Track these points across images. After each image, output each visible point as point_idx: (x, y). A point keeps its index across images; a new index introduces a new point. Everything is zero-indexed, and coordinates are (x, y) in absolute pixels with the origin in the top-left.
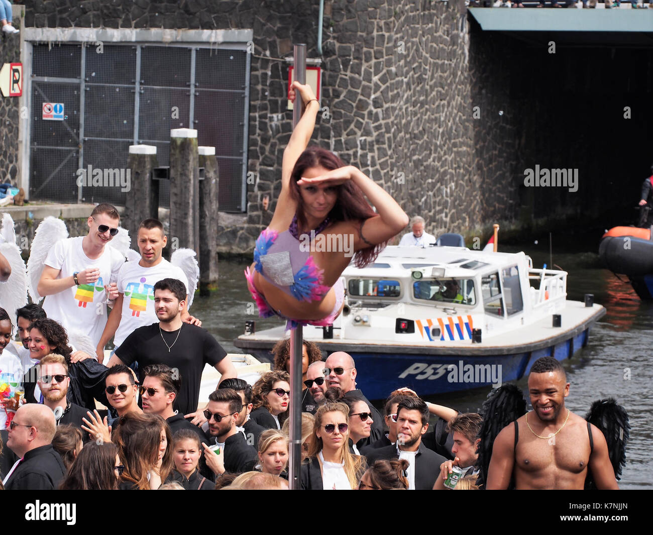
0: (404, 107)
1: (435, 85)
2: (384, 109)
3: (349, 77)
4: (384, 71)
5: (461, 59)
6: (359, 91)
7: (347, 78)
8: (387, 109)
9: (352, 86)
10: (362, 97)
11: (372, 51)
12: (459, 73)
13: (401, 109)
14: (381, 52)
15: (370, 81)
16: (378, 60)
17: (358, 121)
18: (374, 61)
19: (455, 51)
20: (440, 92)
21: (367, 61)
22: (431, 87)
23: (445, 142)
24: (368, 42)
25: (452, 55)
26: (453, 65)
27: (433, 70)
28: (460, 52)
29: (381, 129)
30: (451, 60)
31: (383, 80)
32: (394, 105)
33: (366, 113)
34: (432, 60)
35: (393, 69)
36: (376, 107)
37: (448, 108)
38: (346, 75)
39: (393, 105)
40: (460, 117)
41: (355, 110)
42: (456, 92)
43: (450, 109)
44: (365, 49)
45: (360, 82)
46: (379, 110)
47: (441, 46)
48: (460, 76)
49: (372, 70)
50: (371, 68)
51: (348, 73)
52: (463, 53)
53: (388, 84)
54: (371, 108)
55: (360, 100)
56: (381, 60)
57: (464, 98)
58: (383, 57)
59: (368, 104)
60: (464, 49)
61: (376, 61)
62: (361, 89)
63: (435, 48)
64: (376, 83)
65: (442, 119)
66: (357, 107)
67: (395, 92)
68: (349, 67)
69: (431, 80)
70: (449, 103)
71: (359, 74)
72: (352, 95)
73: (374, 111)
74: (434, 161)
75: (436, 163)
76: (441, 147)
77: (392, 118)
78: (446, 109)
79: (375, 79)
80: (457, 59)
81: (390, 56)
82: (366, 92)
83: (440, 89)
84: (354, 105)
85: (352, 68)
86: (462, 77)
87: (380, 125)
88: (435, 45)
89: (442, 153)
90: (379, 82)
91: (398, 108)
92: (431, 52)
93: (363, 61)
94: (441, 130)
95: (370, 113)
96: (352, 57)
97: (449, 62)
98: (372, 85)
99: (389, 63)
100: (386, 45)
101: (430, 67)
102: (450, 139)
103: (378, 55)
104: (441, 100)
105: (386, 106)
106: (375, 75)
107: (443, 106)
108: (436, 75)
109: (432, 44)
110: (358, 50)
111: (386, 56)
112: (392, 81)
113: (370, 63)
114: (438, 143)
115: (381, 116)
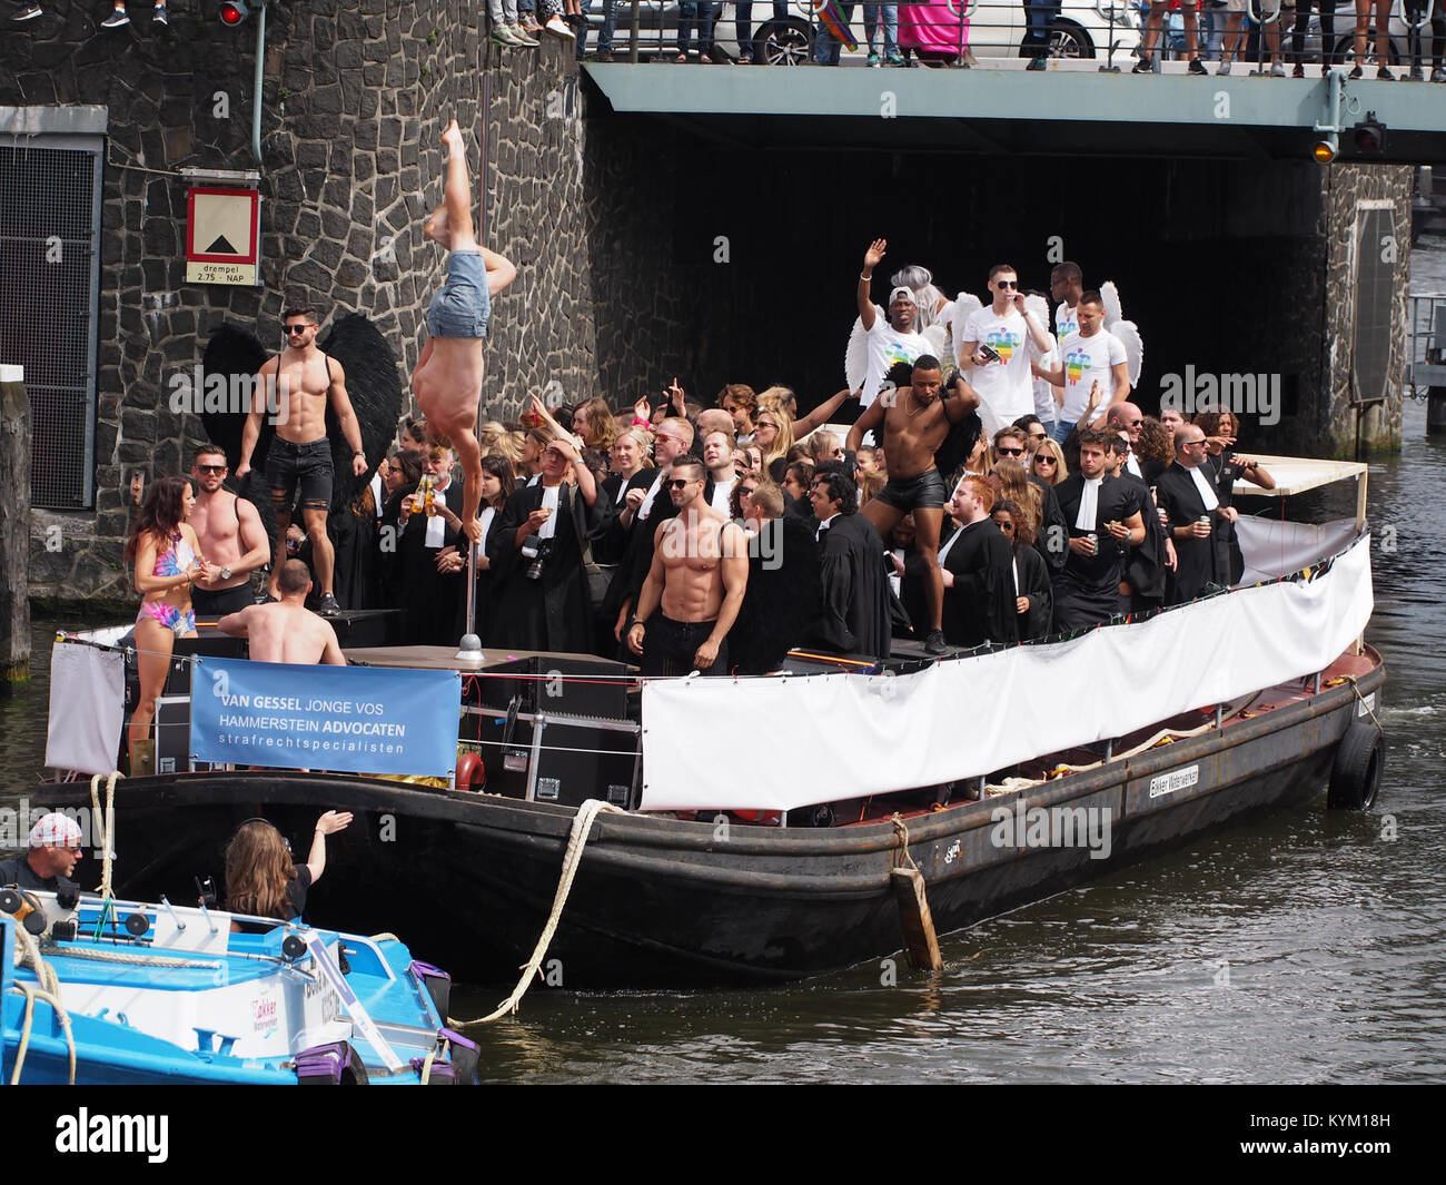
0: (443, 278)
1: (511, 231)
2: (399, 282)
3: (322, 211)
4: (400, 199)
5: (566, 176)
6: (344, 243)
7: (318, 213)
8: (406, 281)
9: (328, 233)
10: (351, 257)
11: (372, 154)
12: (564, 205)
13: (436, 283)
14: (392, 159)
15: (368, 221)
16: (386, 176)
17: (340, 307)
18: (376, 176)
19: (554, 155)
20: (522, 246)
21: (360, 177)
22: (502, 234)
23: (534, 355)
24: (364, 136)
25: (547, 165)
26: (550, 187)
27: (506, 200)
28: (565, 159)
29: (393, 326)
30: (545, 177)
31: (397, 219)
32: (423, 274)
33: (359, 290)
34: (504, 177)
35: (420, 195)
36: (380, 280)
37: (538, 283)
38: (315, 208)
39: (418, 273)
40: (566, 301)
41: (334, 284)
42: (557, 247)
43: (544, 283)
44: (356, 151)
45: (346, 223)
46: (389, 284)
47: (523, 145)
48: (565, 210)
49: (373, 198)
50: (370, 193)
51: (320, 204)
52: (572, 161)
53: (407, 228)
54: (371, 279)
55: (346, 263)
56: (392, 174)
57: (573, 259)
58: (396, 169)
59: (364, 272)
60: (573, 154)
61: (381, 176)
62: (347, 238)
63: (510, 149)
64: (382, 224)
65: (527, 305)
66: (339, 278)
67: (424, 245)
68: (322, 190)
69: (502, 221)
70: (541, 271)
71: (345, 206)
72: (328, 252)
73: (379, 286)
74: (508, 397)
75: (514, 401)
76: (524, 367)
77: (418, 303)
78: (534, 284)
79: (380, 216)
80: (559, 174)
81: (413, 167)
82: (361, 246)
83: (522, 240)
84: (334, 273)
85: (327, 192)
86: (570, 215)
87: (391, 318)
88: (510, 144)
89: (527, 380)
90: (387, 224)
91: (430, 280)
92: (501, 159)
93: (353, 178)
94: (524, 330)
95: (369, 291)
96: (327, 169)
97: (542, 181)
98: (372, 229)
99: (409, 182)
100: (402, 142)
101: (499, 193)
102: (543, 350)
103: (386, 163)
104: (524, 264)
105: (403, 276)
106: (380, 209)
107: (529, 276)
108: (512, 210)
109: (503, 141)
110: (341, 154)
111: (403, 166)
112: (417, 222)
113: (366, 182)
114: (519, 358)
115: (392, 298)
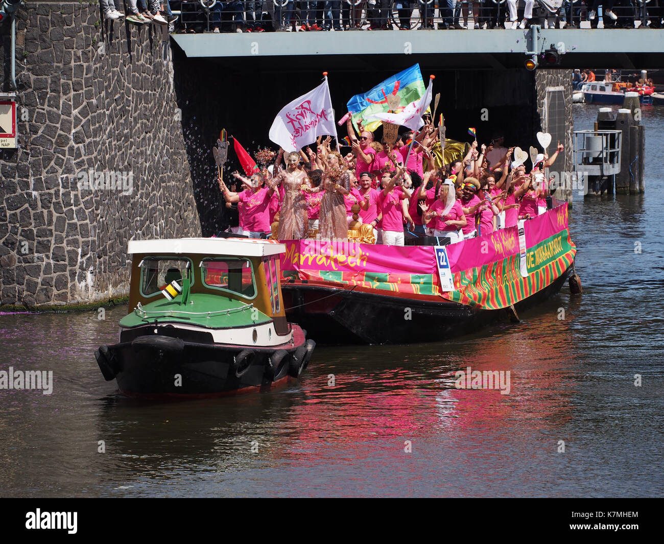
0: (107, 141)
1: (140, 117)
2: (86, 144)
3: (47, 111)
4: (85, 103)
5: (165, 89)
6: (58, 125)
7: (45, 112)
8: (90, 143)
9: (50, 121)
10: (62, 133)
11: (70, 82)
12: (164, 104)
13: (104, 143)
14: (79, 84)
15: (69, 114)
16: (78, 92)
17: (58, 157)
18: (72, 93)
19: (159, 80)
20: (145, 124)
21: (65, 94)
22: (135, 118)
23: (153, 177)
24: (67, 72)
25: (156, 84)
26: (158, 96)
27: (136, 102)
28: (164, 81)
29: (85, 165)
30: (155, 90)
31: (84, 113)
32: (98, 139)
33: (66, 148)
34: (135, 91)
35: (94, 101)
36: (77, 143)
37: (154, 142)
38: (44, 109)
39: (95, 139)
40: (167, 150)
41: (54, 146)
42: (162, 124)
43: (156, 141)
44: (62, 81)
45: (59, 116)
46: (81, 145)
47: (144, 75)
48: (165, 106)
49: (71, 103)
50: (70, 101)
51: (46, 107)
52: (167, 82)
53: (89, 117)
54: (72, 143)
55: (60, 135)
56: (81, 91)
57: (171, 130)
58: (82, 89)
59: (68, 139)
60: (168, 78)
61: (75, 93)
62: (60, 123)
63: (138, 77)
64: (76, 116)
65: (148, 152)
66: (56, 143)
67: (97, 125)
68: (47, 100)
69: (135, 112)
70: (155, 137)
71: (58, 107)
72: (50, 130)
73: (76, 146)
74: (141, 197)
75: (144, 200)
76: (148, 182)
77: (95, 154)
78: (152, 142)
79: (75, 112)
80: (162, 89)
81: (90, 88)
82: (66, 127)
83: (145, 121)
84: (54, 140)
85: (49, 101)
86: (168, 108)
87: (83, 161)
88: (137, 75)
89: (150, 189)
90: (79, 116)
91: (101, 142)
92: (133, 82)
93: (61, 94)
94: (148, 165)
95: (71, 149)
96: (49, 90)
97: (153, 92)
98: (72, 118)
99: (89, 95)
100: (84, 76)
101: (133, 98)
102: (158, 174)
103: (77, 86)
104: (146, 133)
105: (87, 141)
106: (75, 108)
107: (149, 139)
108: (139, 107)
109: (134, 73)
110: (55, 82)
111: (85, 88)
112: (93, 114)
113: (68, 96)
114: (145, 178)
115: (83, 151)
